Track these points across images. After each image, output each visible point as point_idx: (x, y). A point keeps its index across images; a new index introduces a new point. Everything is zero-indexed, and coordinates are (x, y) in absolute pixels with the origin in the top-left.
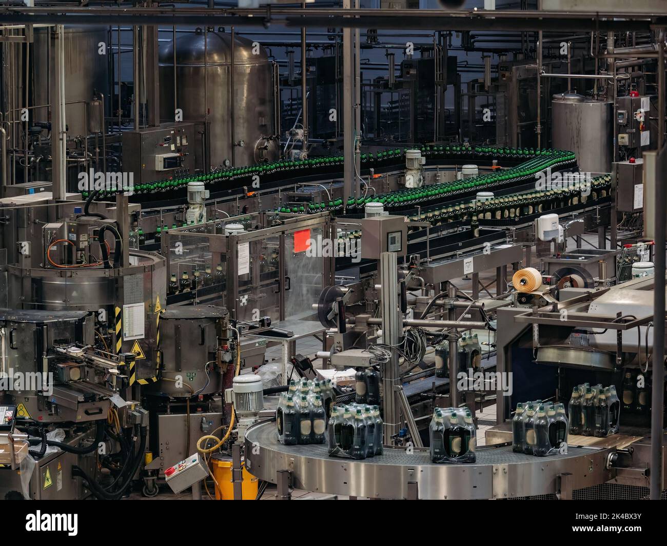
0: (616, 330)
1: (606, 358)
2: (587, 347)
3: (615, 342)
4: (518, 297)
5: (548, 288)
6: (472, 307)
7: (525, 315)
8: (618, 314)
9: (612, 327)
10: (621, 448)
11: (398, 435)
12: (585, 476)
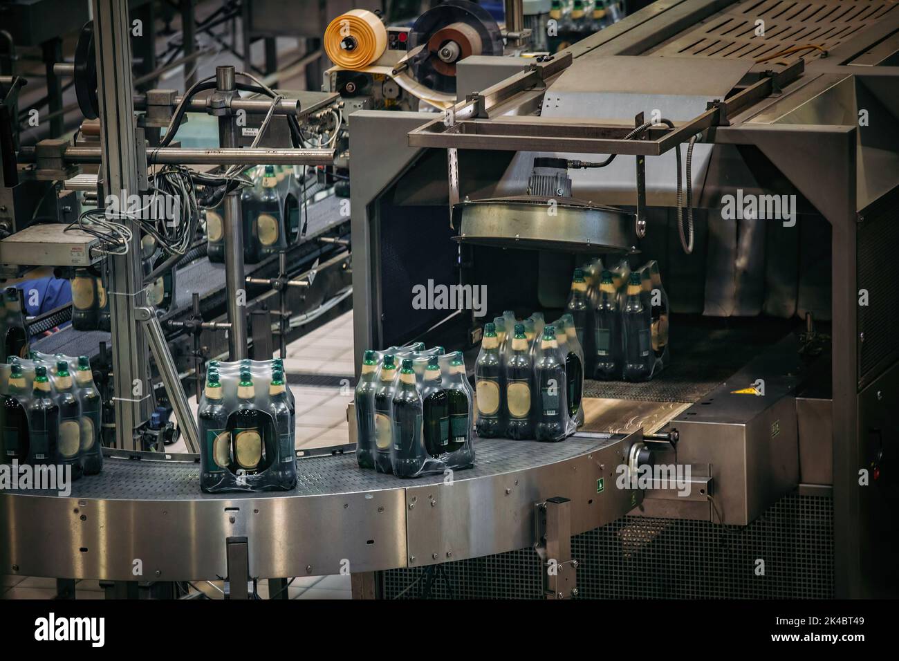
0: (634, 157)
1: (614, 222)
2: (567, 199)
3: (632, 183)
4: (338, 82)
5: (404, 57)
6: (276, 111)
7: (427, 129)
8: (637, 118)
9: (626, 150)
10: (651, 432)
11: (147, 424)
12: (590, 502)
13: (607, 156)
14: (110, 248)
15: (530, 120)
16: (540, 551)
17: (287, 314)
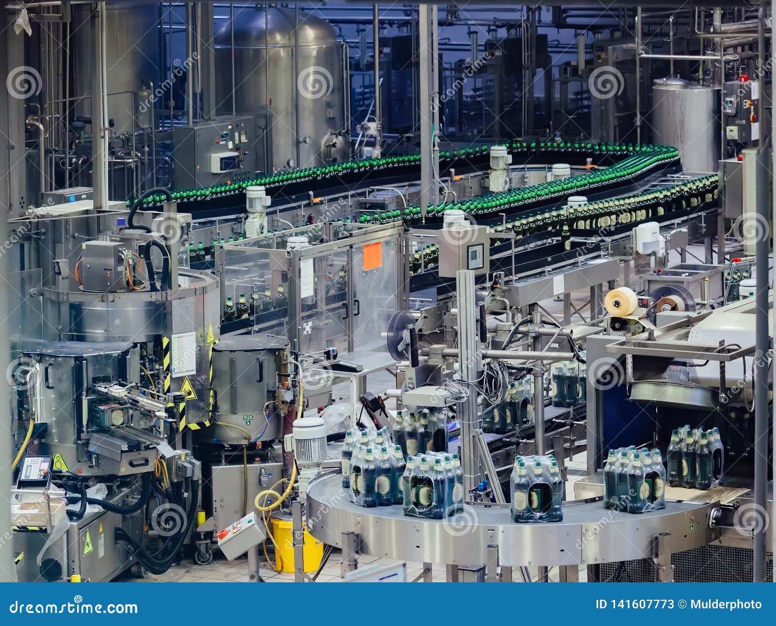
0: (719, 362)
1: (708, 395)
2: (686, 382)
3: (718, 376)
4: (611, 323)
5: (645, 311)
6: (559, 335)
7: (618, 344)
8: (720, 342)
9: (714, 358)
10: (724, 502)
11: (477, 488)
12: (685, 536)
13: (704, 361)
14: (457, 399)
15: (683, 343)
16: (655, 560)
17: (573, 438)
